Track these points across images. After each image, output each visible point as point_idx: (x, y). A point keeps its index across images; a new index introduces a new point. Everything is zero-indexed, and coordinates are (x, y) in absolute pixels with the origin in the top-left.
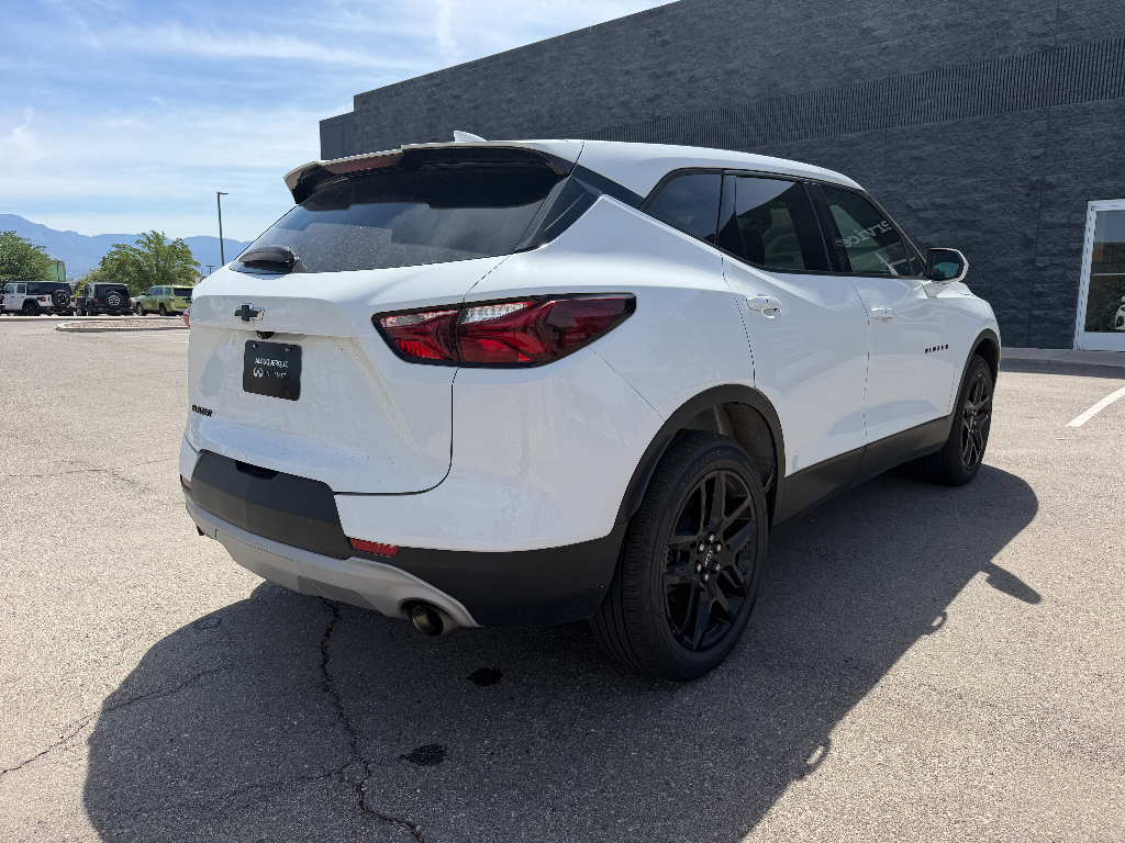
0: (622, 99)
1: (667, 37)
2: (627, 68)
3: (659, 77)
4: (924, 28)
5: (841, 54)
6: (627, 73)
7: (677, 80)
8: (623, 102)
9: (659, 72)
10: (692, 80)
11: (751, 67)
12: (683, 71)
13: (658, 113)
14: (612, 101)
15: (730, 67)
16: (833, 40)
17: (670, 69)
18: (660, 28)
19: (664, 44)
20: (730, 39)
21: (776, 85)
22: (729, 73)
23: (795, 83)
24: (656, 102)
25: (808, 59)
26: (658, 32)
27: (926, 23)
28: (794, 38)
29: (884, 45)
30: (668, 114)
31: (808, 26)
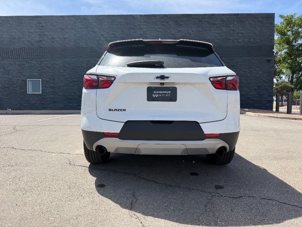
0: (28, 40)
1: (44, 25)
2: (29, 31)
3: (41, 35)
4: (116, 37)
5: (96, 39)
6: (30, 32)
7: (48, 37)
8: (28, 41)
9: (41, 34)
10: (53, 38)
11: (71, 38)
12: (50, 35)
13: (41, 45)
14: (24, 40)
15: (65, 37)
16: (94, 35)
17: (45, 34)
18: (41, 22)
19: (43, 26)
20: (64, 29)
21: (79, 43)
22: (65, 38)
23: (84, 44)
24: (41, 42)
25: (87, 39)
26: (40, 23)
27: (116, 36)
28: (83, 33)
29: (107, 39)
30: (45, 46)
31: (87, 31)
